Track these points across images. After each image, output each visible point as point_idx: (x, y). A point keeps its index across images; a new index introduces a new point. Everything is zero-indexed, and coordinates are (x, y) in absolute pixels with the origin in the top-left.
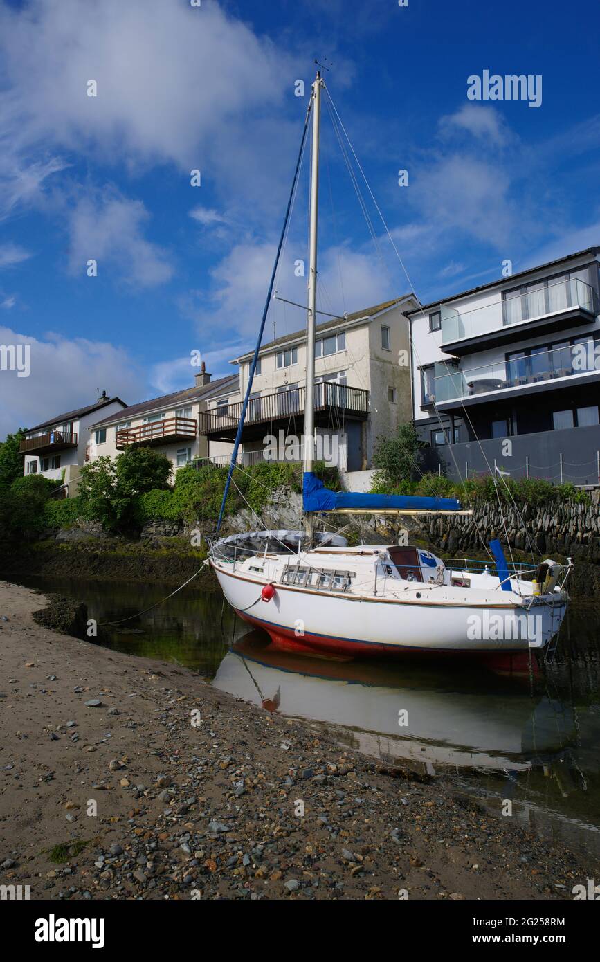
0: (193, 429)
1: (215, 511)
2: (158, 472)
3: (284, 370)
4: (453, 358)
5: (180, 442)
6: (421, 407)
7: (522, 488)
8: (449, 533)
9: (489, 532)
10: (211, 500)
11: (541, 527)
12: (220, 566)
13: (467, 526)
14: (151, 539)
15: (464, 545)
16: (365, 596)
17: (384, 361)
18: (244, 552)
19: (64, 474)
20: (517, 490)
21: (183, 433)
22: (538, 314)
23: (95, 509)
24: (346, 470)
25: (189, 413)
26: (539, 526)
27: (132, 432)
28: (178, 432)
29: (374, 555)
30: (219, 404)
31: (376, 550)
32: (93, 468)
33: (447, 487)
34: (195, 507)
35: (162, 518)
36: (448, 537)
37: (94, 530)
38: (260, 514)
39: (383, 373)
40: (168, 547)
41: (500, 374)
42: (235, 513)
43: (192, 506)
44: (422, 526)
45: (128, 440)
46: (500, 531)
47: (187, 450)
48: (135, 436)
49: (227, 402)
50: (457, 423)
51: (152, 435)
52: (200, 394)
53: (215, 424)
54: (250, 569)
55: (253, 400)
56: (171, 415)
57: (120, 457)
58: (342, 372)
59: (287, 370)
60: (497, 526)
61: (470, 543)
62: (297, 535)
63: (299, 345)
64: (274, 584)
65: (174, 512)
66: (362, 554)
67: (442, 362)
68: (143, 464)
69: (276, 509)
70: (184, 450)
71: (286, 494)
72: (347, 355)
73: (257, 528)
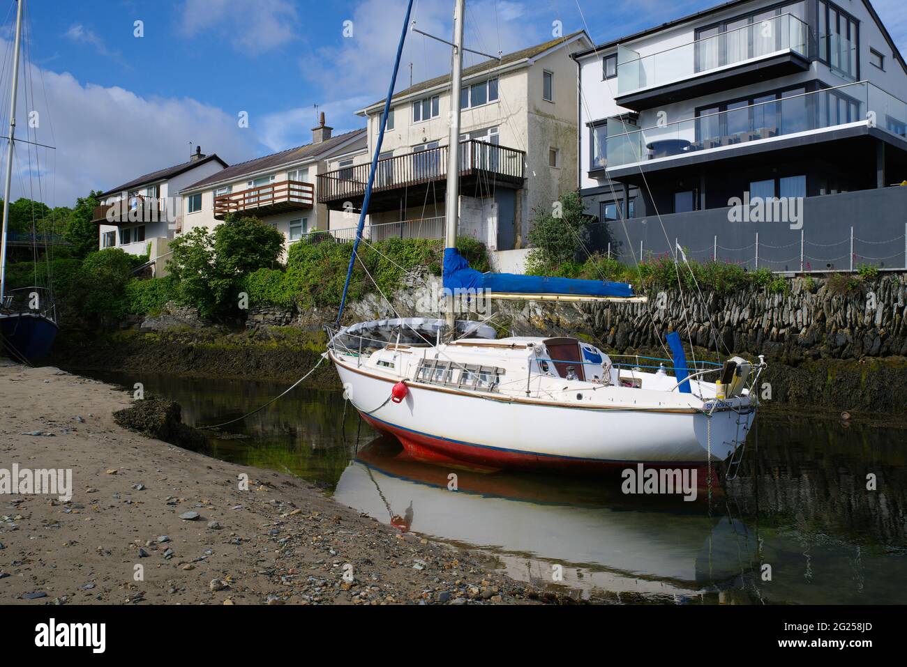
0: (310, 196)
1: (337, 295)
2: (267, 247)
3: (422, 124)
4: (630, 113)
5: (293, 211)
6: (589, 173)
7: (708, 275)
8: (618, 326)
9: (666, 325)
10: (332, 283)
11: (729, 321)
12: (342, 360)
13: (640, 319)
14: (258, 329)
15: (636, 341)
16: (516, 397)
17: (546, 116)
18: (371, 344)
19: (150, 249)
20: (702, 276)
21: (297, 200)
22: (739, 59)
23: (189, 291)
24: (495, 249)
25: (305, 176)
26: (726, 320)
27: (234, 198)
28: (291, 199)
29: (528, 348)
30: (341, 164)
31: (530, 342)
32: (186, 242)
33: (618, 271)
34: (311, 291)
35: (271, 303)
36: (617, 331)
37: (188, 317)
38: (391, 300)
39: (543, 130)
40: (279, 339)
41: (688, 135)
42: (360, 299)
43: (308, 289)
44: (585, 317)
45: (229, 207)
46: (680, 324)
47: (302, 221)
48: (237, 203)
49: (351, 162)
50: (632, 193)
51: (259, 202)
52: (318, 152)
53: (335, 190)
54: (378, 364)
55: (383, 159)
56: (282, 177)
57: (219, 228)
58: (494, 129)
59: (426, 124)
60: (676, 319)
61: (642, 338)
62: (435, 324)
63: (441, 93)
64: (407, 382)
65: (286, 296)
66: (513, 346)
67: (617, 118)
68: (249, 238)
69: (410, 295)
70: (299, 221)
71: (422, 276)
72: (499, 107)
73: (387, 315)
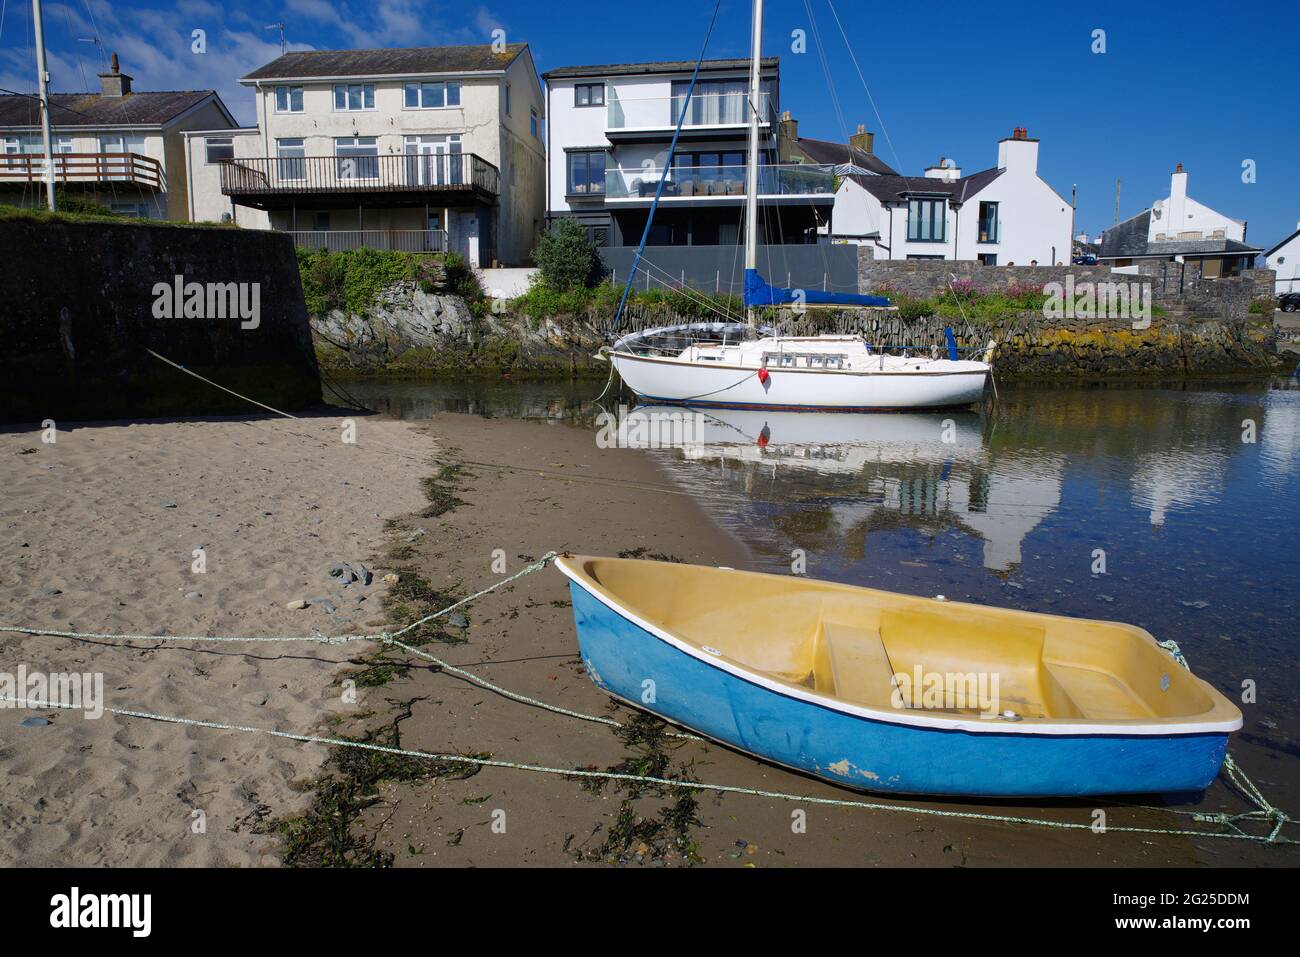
0: (154, 175)
3: (349, 113)
6: (566, 197)
16: (872, 371)
17: (508, 130)
21: (142, 180)
24: (478, 266)
25: (137, 147)
28: (137, 179)
29: (853, 340)
30: (211, 142)
31: (851, 338)
38: (365, 317)
39: (507, 145)
42: (322, 316)
49: (230, 142)
58: (455, 137)
59: (355, 114)
63: (376, 83)
69: (391, 312)
71: (405, 292)
72: (463, 115)
73: (364, 334)
